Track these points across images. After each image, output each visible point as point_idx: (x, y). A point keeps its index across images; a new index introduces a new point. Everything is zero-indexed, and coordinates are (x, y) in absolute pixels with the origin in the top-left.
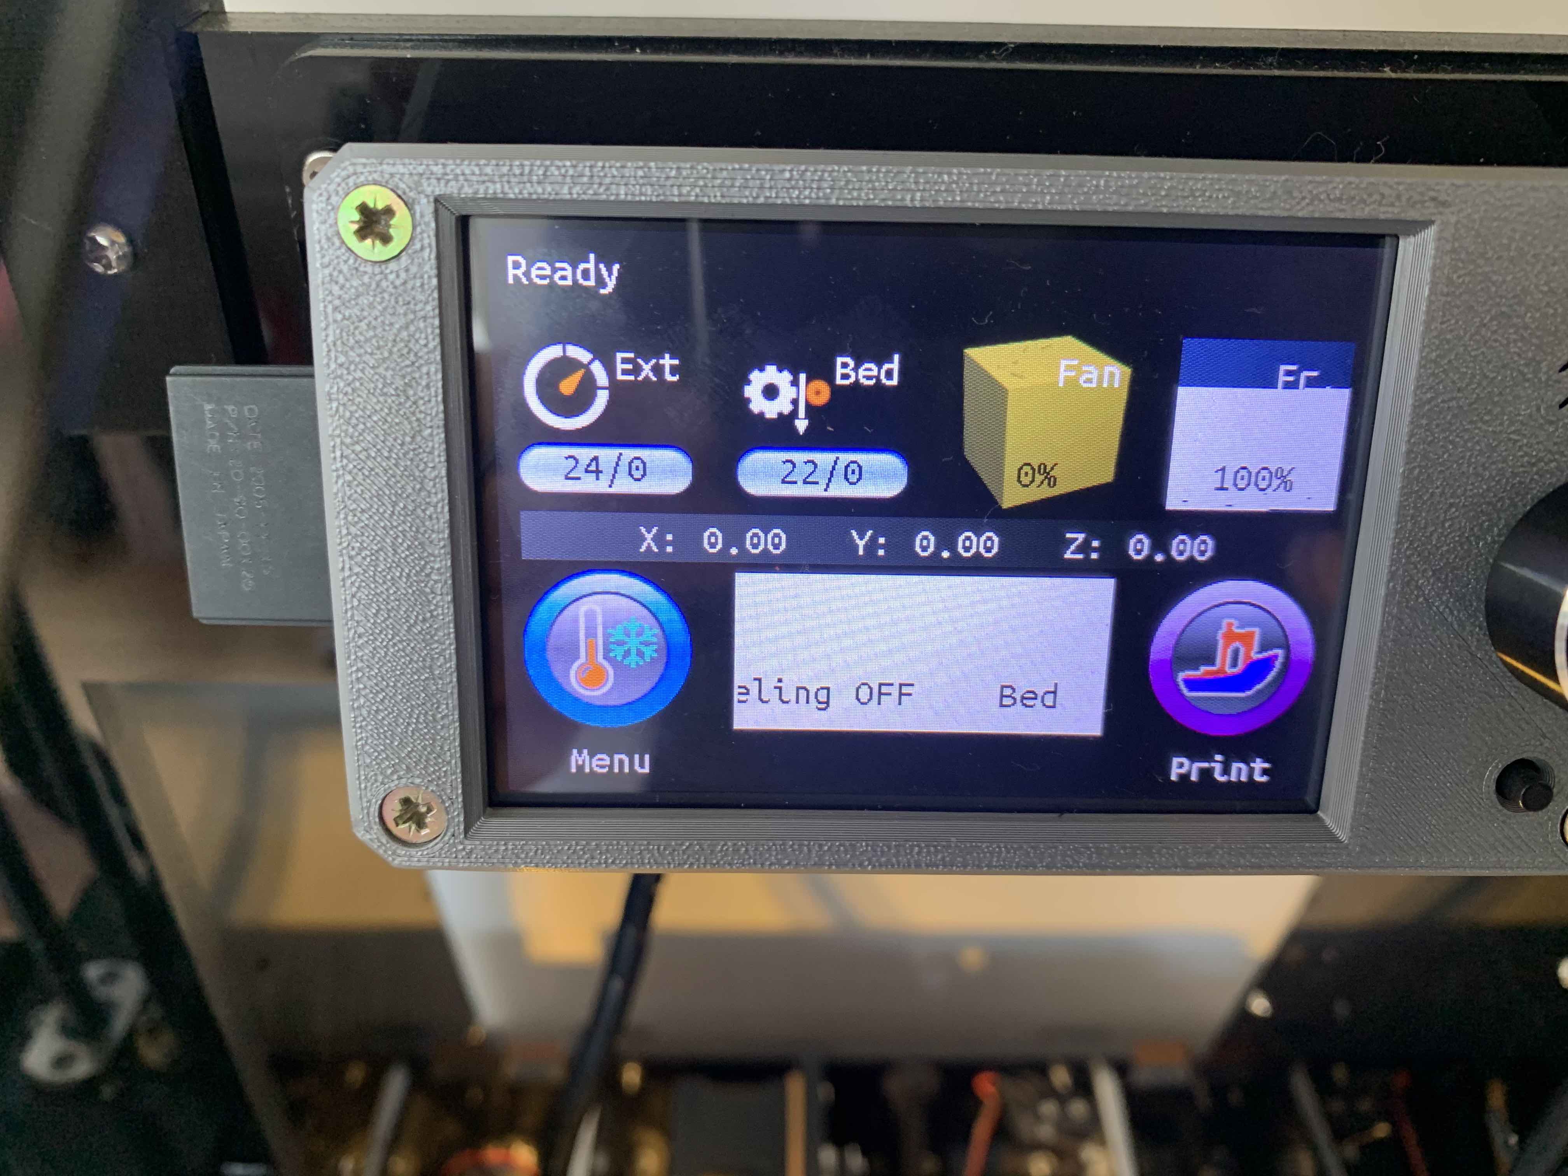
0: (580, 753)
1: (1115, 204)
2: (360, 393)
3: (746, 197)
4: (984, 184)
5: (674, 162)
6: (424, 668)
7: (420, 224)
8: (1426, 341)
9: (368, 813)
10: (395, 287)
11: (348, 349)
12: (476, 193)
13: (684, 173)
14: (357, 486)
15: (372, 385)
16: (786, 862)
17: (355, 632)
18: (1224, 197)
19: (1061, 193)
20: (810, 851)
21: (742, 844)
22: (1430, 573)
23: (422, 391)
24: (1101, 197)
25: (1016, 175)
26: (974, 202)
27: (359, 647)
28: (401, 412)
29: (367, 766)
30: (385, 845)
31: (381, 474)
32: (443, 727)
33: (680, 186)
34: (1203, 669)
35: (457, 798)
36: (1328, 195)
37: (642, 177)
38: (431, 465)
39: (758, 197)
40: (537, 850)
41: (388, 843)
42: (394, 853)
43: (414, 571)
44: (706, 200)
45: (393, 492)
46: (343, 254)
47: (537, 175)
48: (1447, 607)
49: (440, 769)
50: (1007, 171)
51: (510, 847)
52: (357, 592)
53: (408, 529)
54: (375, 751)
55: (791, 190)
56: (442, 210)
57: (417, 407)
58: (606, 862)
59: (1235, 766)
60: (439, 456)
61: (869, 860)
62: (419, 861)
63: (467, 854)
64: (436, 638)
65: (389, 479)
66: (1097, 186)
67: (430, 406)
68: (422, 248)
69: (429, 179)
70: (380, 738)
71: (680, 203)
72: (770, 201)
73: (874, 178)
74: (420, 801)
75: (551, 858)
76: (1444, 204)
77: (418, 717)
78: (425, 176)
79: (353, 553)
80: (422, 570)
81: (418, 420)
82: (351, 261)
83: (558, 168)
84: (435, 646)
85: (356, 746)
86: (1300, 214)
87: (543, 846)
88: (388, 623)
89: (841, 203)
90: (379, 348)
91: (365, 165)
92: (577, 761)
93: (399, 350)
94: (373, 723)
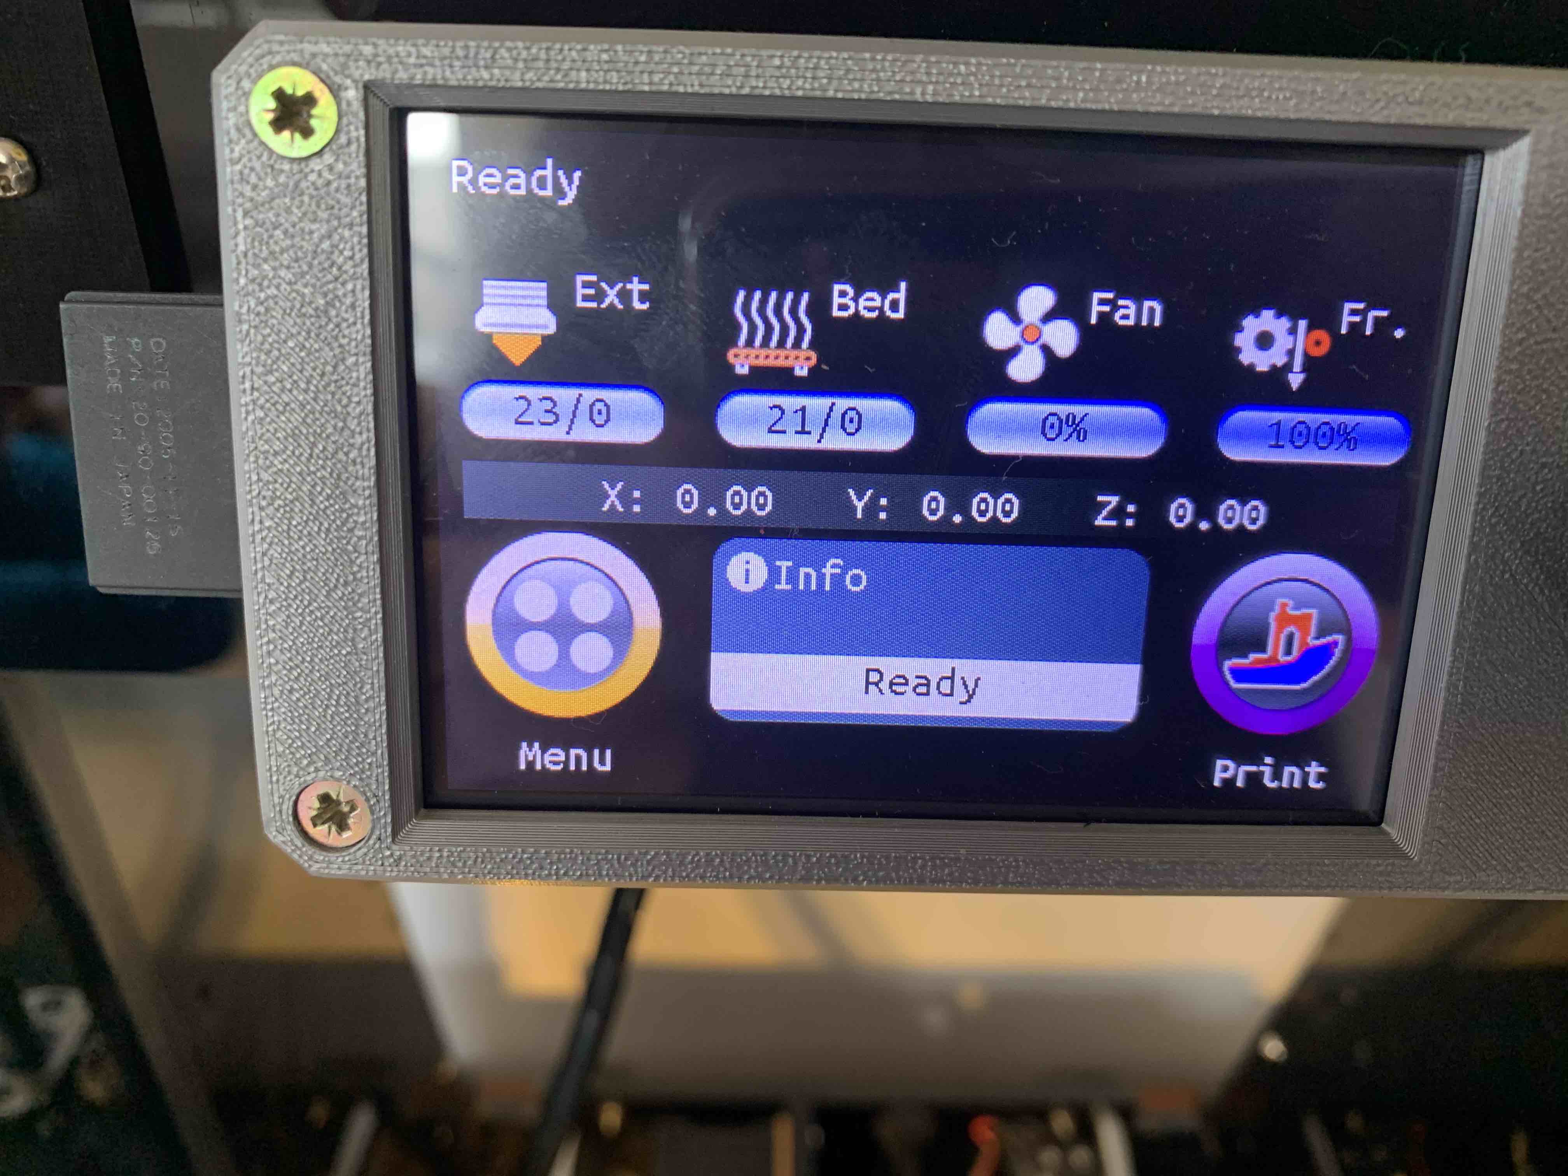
0: (530, 747)
1: (1159, 104)
2: (274, 314)
3: (729, 87)
4: (1007, 76)
5: (645, 44)
6: (345, 640)
7: (346, 114)
8: (1518, 271)
9: (281, 811)
10: (317, 189)
11: (261, 261)
12: (412, 78)
13: (657, 58)
14: (270, 423)
15: (289, 304)
16: (768, 875)
17: (266, 597)
18: (1285, 98)
19: (1096, 90)
20: (795, 863)
21: (717, 855)
22: (1519, 545)
23: (346, 311)
24: (1143, 95)
25: (1045, 67)
26: (994, 97)
27: (270, 615)
28: (322, 337)
29: (280, 756)
30: (300, 849)
31: (298, 410)
32: (367, 710)
33: (651, 73)
34: (1253, 656)
35: (383, 795)
36: (1407, 98)
37: (606, 62)
38: (356, 399)
39: (742, 87)
40: (477, 857)
41: (304, 846)
42: (311, 858)
43: (334, 526)
44: (681, 89)
45: (311, 431)
46: (256, 149)
47: (484, 59)
48: (1536, 584)
49: (364, 760)
50: (1034, 62)
51: (445, 854)
52: (268, 550)
53: (328, 476)
54: (289, 737)
55: (781, 80)
56: (373, 101)
57: (340, 331)
58: (557, 874)
59: (1287, 770)
60: (365, 389)
61: (864, 874)
62: (339, 868)
63: (395, 861)
64: (360, 605)
65: (307, 415)
66: (1138, 82)
67: (353, 329)
68: (349, 143)
69: (356, 61)
70: (294, 722)
71: (651, 92)
72: (757, 92)
73: (879, 67)
74: (342, 798)
75: (493, 868)
76: (1541, 111)
77: (339, 697)
78: (352, 58)
79: (264, 503)
80: (343, 524)
81: (341, 346)
82: (265, 158)
83: (509, 50)
84: (359, 614)
85: (267, 732)
86: (1374, 119)
87: (484, 854)
88: (303, 586)
89: (840, 95)
90: (297, 260)
91: (281, 43)
92: (526, 756)
93: (320, 263)
94: (286, 705)
